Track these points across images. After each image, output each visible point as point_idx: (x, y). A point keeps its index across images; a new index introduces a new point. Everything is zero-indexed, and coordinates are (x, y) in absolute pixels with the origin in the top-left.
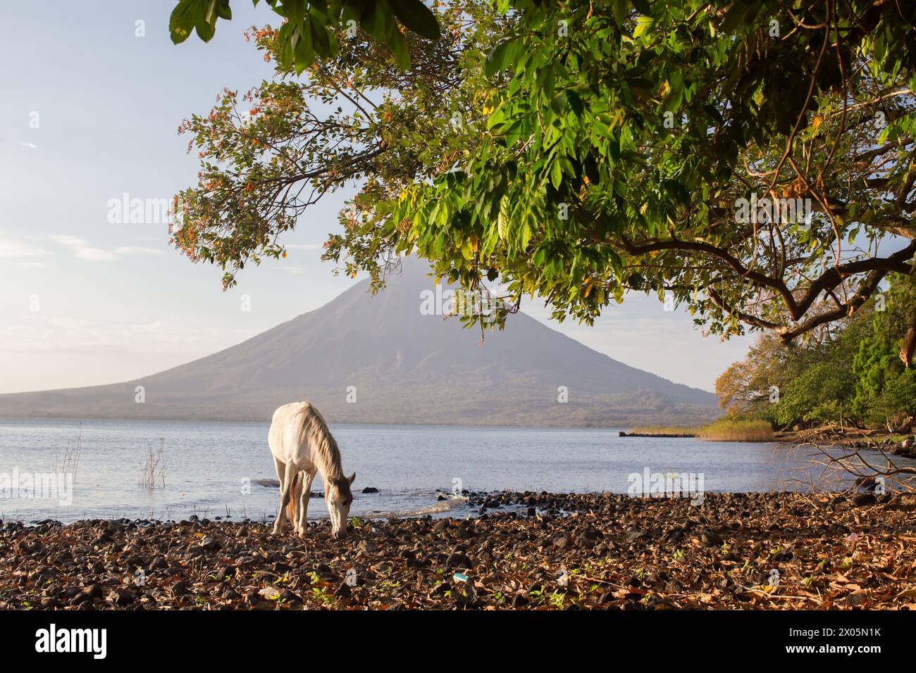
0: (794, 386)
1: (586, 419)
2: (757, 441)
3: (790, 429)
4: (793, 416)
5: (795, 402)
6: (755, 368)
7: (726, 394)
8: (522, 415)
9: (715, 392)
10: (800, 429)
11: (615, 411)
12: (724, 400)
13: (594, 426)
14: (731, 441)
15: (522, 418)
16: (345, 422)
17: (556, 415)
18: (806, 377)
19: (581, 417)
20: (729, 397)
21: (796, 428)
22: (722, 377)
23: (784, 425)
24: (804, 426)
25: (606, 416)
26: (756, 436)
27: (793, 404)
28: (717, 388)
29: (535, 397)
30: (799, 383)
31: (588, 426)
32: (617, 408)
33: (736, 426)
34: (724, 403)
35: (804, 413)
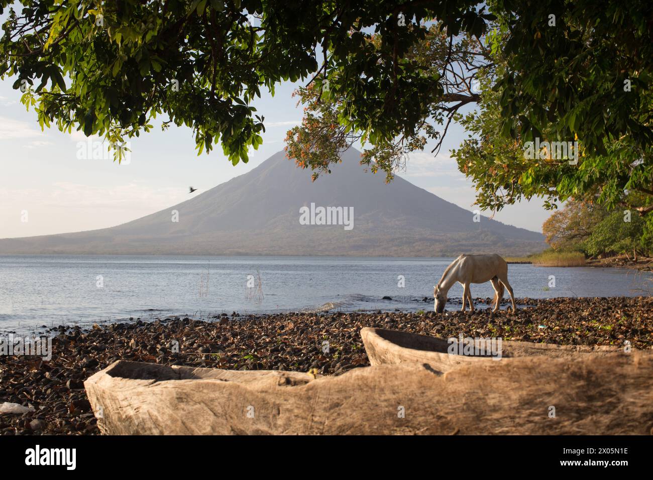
0: (599, 227)
1: (441, 251)
2: (576, 266)
3: (596, 258)
4: (598, 249)
5: (600, 239)
6: (570, 215)
7: (550, 234)
8: (396, 248)
9: (541, 232)
10: (602, 258)
11: (462, 245)
12: (549, 239)
13: (448, 256)
14: (558, 266)
15: (395, 251)
16: (267, 255)
17: (420, 248)
18: (608, 221)
19: (438, 250)
20: (553, 236)
21: (600, 257)
22: (548, 222)
23: (592, 255)
24: (605, 255)
25: (456, 249)
26: (575, 263)
27: (599, 240)
28: (544, 229)
29: (404, 236)
30: (603, 225)
31: (443, 256)
32: (464, 242)
33: (560, 256)
34: (549, 241)
35: (605, 246)
